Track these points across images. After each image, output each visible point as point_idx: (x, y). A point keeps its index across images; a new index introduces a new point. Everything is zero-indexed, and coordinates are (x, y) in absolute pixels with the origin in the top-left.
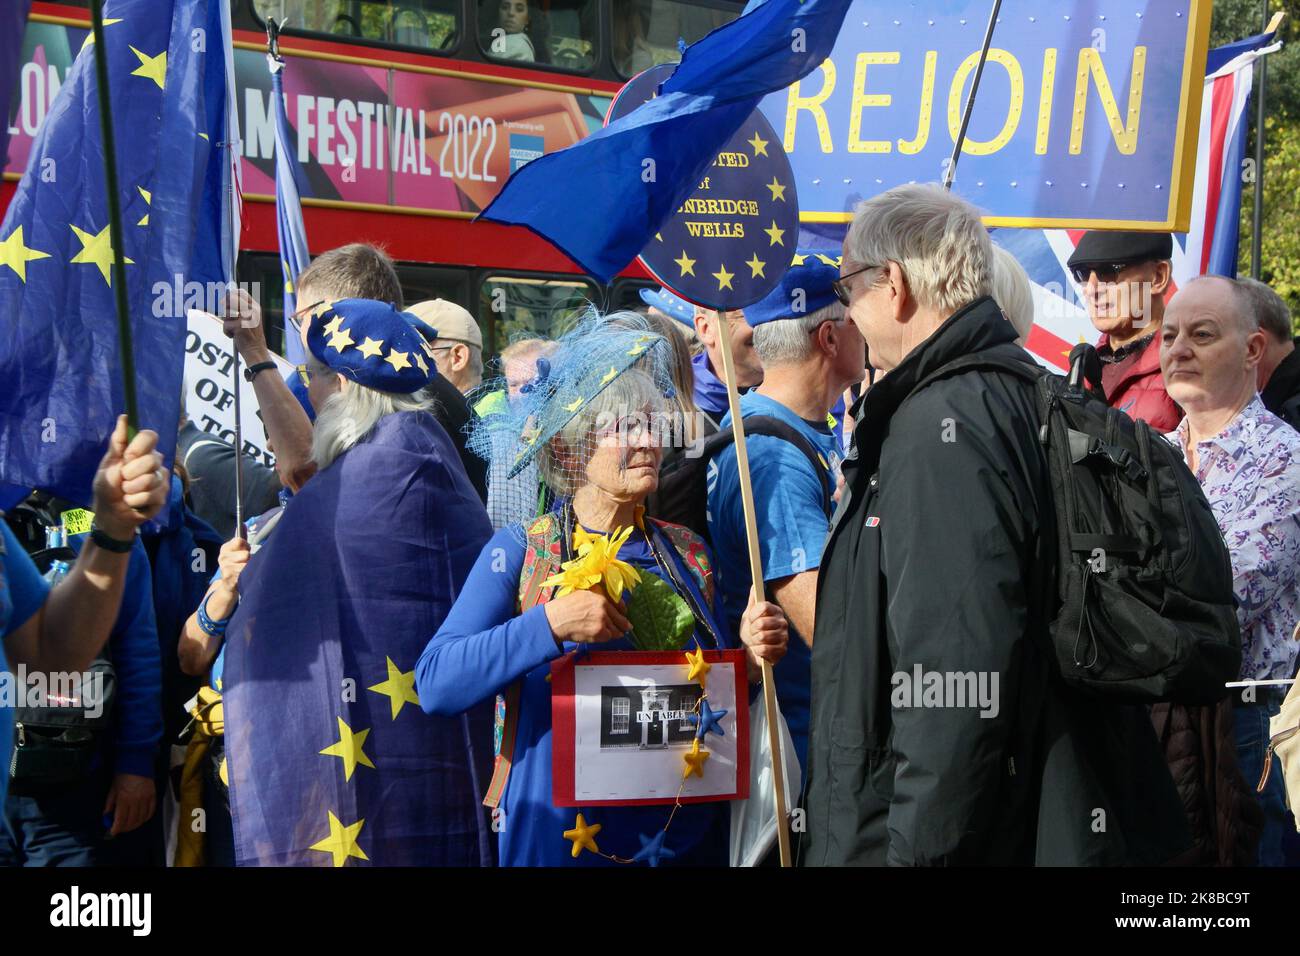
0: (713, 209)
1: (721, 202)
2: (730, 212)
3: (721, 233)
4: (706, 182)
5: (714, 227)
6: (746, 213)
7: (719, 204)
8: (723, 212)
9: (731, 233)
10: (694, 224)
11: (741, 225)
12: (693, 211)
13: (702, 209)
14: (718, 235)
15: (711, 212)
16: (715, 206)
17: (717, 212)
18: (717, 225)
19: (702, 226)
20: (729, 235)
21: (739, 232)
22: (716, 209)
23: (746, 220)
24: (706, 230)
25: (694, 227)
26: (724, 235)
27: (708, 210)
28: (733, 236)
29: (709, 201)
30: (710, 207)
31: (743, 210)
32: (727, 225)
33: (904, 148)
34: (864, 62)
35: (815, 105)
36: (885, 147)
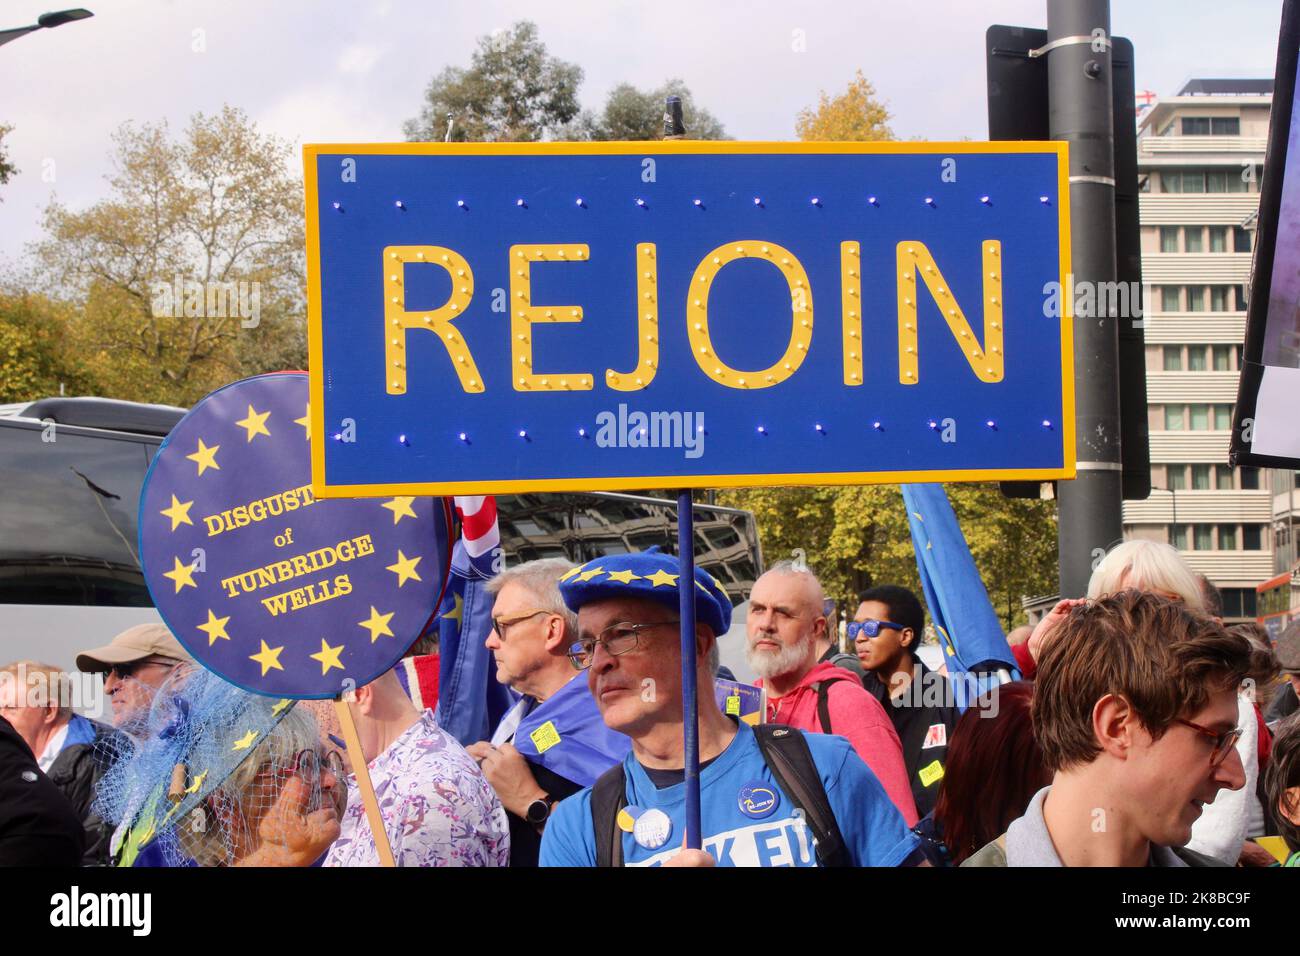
0: (302, 569)
1: (312, 555)
2: (326, 564)
3: (317, 597)
4: (288, 534)
5: (306, 592)
6: (352, 556)
7: (309, 559)
8: (317, 568)
9: (332, 592)
10: (275, 599)
11: (346, 577)
12: (273, 581)
13: (286, 574)
14: (314, 601)
15: (300, 573)
16: (304, 564)
17: (308, 570)
18: (310, 588)
19: (289, 598)
20: (328, 597)
21: (343, 585)
22: (305, 567)
23: (353, 568)
24: (294, 600)
25: (277, 603)
26: (322, 599)
27: (295, 572)
28: (335, 595)
29: (295, 560)
30: (298, 566)
31: (346, 555)
32: (324, 584)
33: (615, 380)
34: (522, 257)
35: (440, 322)
36: (583, 382)
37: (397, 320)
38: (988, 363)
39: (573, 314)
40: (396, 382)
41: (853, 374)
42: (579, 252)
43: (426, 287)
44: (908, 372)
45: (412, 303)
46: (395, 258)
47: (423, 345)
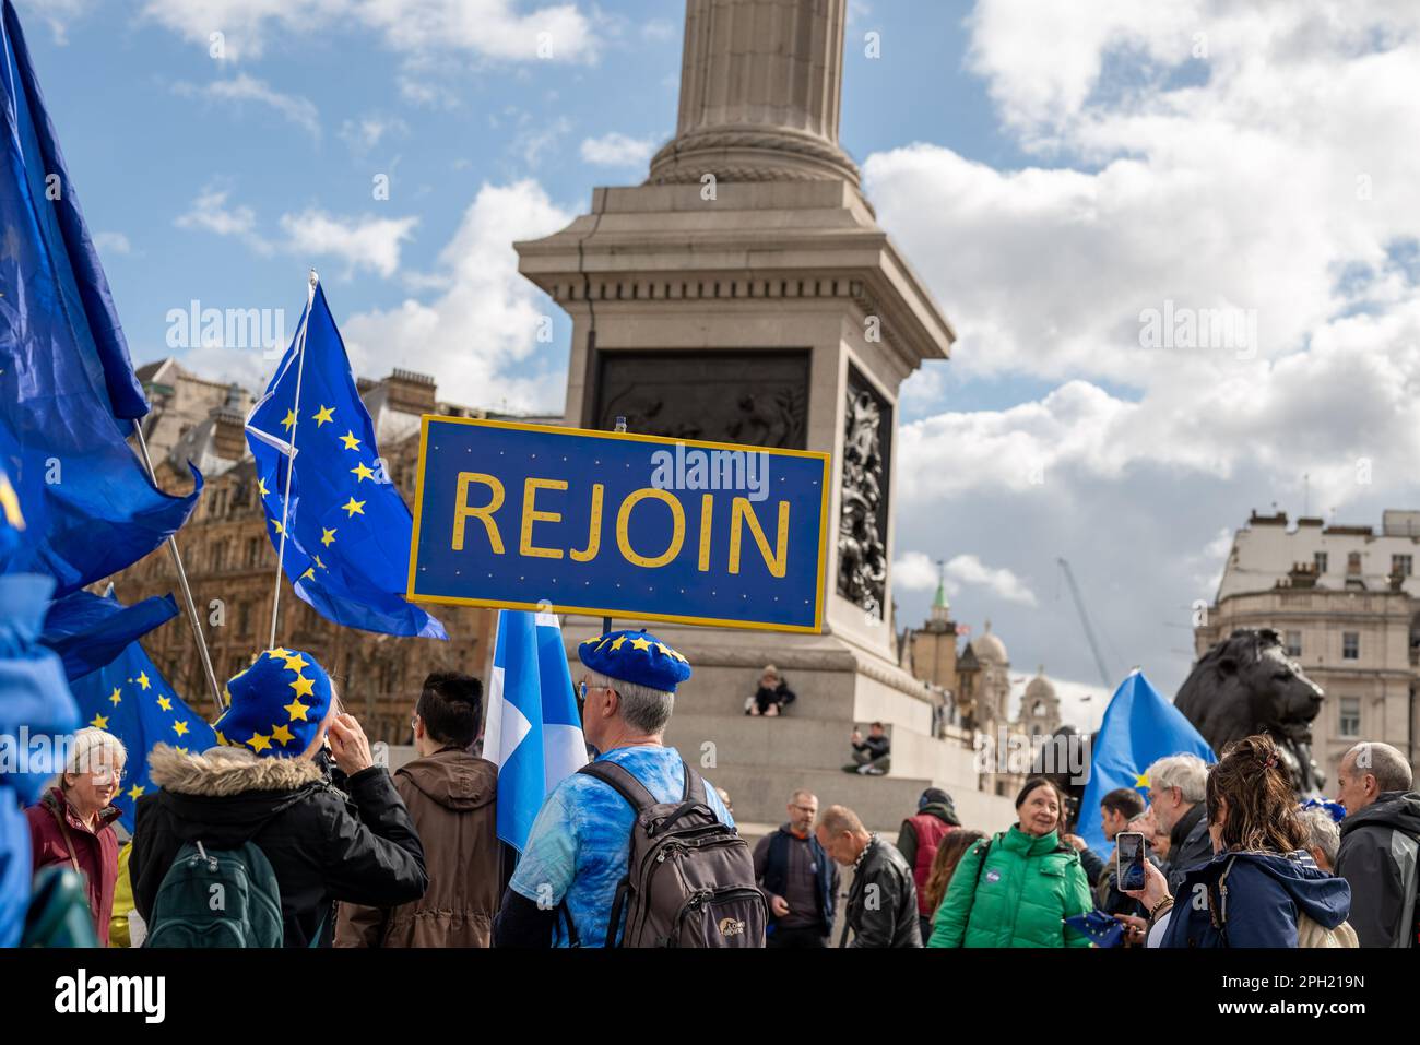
33: (576, 555)
34: (532, 485)
35: (484, 514)
36: (557, 554)
37: (462, 510)
38: (778, 567)
39: (555, 517)
40: (458, 543)
41: (704, 564)
42: (562, 485)
43: (479, 495)
44: (734, 566)
45: (470, 504)
46: (465, 479)
47: (474, 525)
